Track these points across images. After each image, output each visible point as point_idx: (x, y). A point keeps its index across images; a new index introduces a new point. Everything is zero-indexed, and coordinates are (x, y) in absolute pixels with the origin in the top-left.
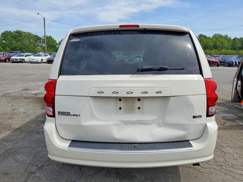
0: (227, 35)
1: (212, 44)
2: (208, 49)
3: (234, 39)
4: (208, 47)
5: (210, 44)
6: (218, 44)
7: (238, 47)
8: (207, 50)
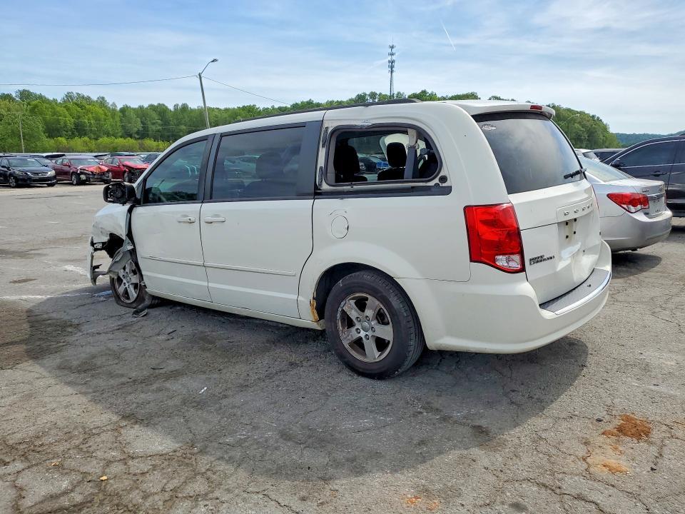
0: (103, 98)
1: (70, 121)
2: (61, 136)
3: (124, 110)
4: (58, 130)
5: (65, 122)
6: (86, 121)
7: (136, 129)
8: (60, 138)
